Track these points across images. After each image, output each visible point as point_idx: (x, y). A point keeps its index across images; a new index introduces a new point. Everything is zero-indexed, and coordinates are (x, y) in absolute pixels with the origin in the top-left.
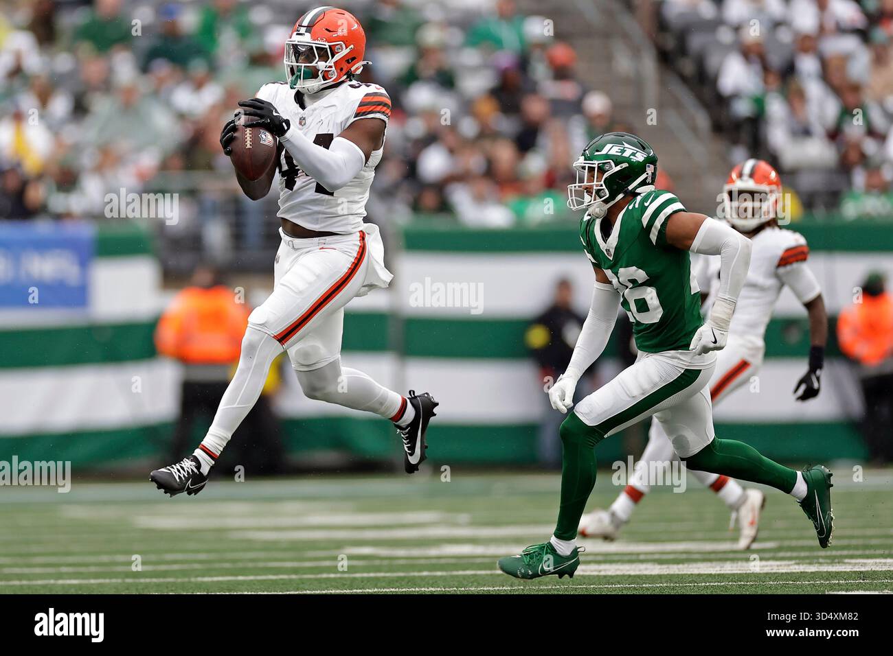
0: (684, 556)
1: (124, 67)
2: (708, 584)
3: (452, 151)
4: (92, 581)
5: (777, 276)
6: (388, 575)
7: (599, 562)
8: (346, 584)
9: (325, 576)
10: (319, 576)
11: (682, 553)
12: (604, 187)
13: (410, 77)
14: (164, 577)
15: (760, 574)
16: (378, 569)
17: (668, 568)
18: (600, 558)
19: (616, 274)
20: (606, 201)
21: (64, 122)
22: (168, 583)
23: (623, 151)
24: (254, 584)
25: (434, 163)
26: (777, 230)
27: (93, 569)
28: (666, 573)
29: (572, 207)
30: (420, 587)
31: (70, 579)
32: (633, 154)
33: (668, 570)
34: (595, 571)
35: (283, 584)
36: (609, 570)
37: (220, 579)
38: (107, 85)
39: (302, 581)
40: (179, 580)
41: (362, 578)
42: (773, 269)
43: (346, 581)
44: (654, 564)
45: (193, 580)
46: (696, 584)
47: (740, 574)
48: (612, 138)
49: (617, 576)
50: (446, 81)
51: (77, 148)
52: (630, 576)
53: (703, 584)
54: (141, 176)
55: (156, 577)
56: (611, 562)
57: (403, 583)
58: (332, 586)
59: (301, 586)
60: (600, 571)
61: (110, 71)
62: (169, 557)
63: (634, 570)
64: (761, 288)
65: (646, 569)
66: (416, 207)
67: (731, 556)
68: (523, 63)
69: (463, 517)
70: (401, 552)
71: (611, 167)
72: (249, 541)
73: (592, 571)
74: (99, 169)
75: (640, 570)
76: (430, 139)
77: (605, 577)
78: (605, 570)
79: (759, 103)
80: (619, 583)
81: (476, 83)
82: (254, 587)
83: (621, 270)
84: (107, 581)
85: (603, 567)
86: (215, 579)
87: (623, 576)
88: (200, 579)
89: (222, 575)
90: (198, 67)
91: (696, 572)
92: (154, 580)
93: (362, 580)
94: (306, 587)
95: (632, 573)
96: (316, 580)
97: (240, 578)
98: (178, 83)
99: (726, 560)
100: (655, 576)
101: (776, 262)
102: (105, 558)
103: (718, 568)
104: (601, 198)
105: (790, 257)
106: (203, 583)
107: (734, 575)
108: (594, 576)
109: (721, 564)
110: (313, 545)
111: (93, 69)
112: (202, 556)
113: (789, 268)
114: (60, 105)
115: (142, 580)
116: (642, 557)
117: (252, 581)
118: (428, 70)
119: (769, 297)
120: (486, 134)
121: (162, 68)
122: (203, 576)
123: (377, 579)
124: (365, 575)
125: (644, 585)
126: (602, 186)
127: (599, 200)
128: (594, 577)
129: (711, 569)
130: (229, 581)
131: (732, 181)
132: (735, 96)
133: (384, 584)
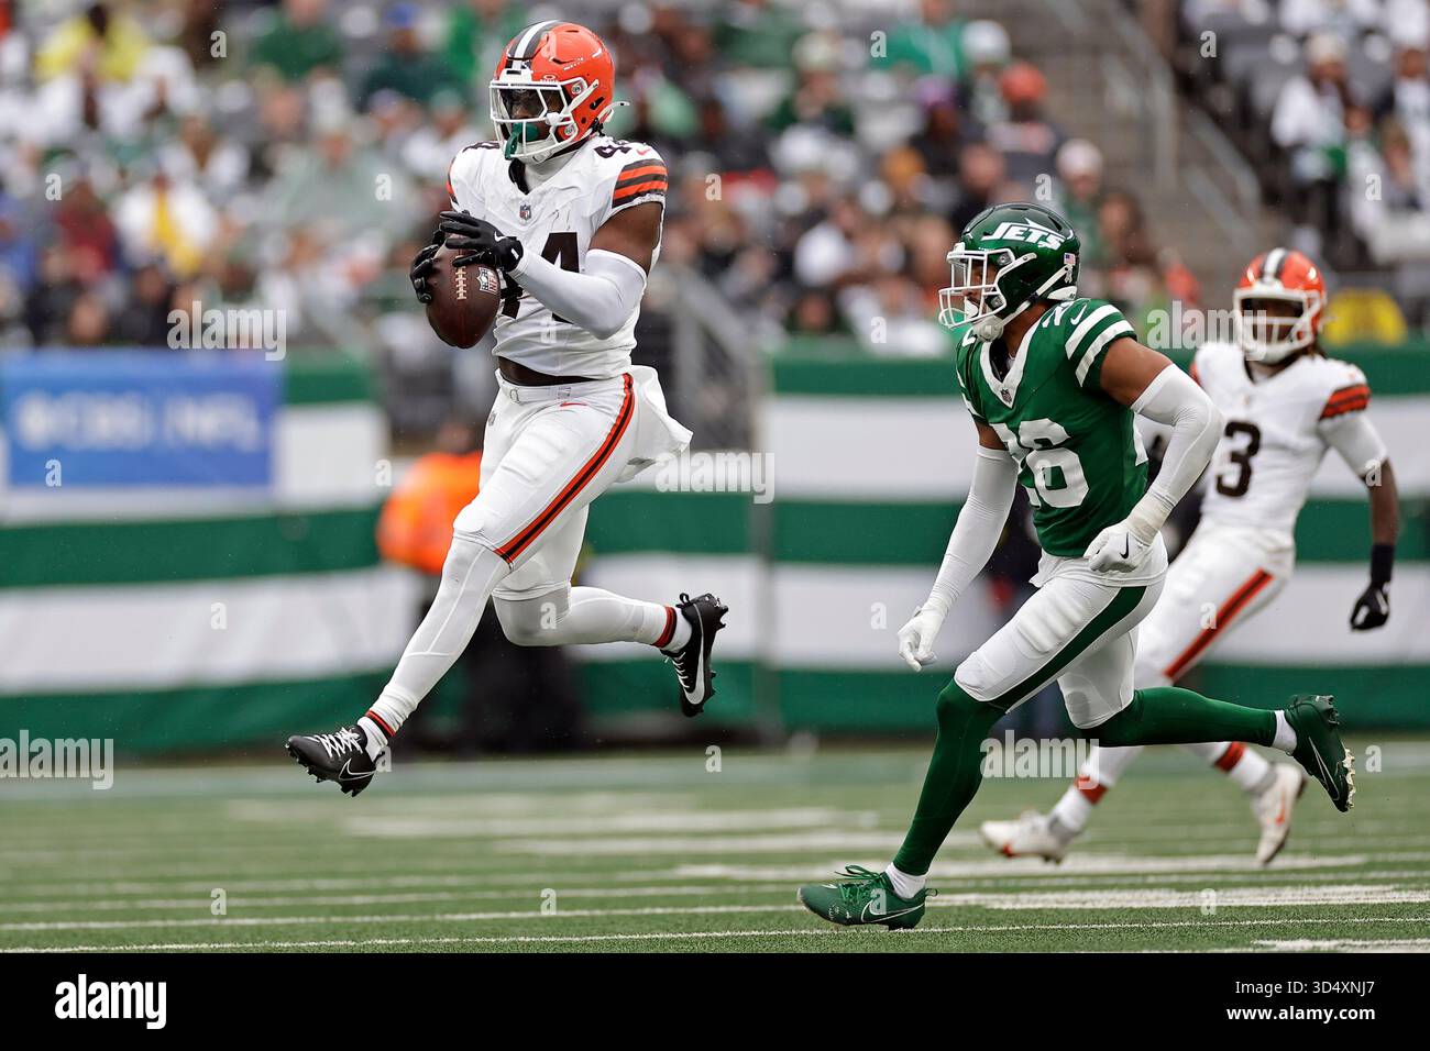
0: (1218, 878)
1: (329, 104)
2: (1255, 922)
3: (849, 236)
4: (279, 921)
5: (1319, 434)
6: (747, 909)
7: (1083, 888)
8: (681, 925)
9: (647, 911)
10: (639, 911)
11: (1215, 872)
12: (998, 292)
13: (784, 118)
14: (392, 914)
15: (1339, 905)
16: (732, 900)
17: (1191, 897)
18: (1084, 881)
19: (1015, 430)
20: (1002, 315)
21: (232, 191)
22: (400, 923)
23: (1027, 234)
24: (536, 925)
25: (821, 254)
26: (1319, 360)
27: (279, 901)
28: (1188, 905)
29: (947, 324)
30: (798, 928)
31: (243, 917)
32: (1044, 238)
33: (1191, 900)
34: (1077, 902)
35: (581, 925)
36: (1099, 901)
37: (482, 916)
38: (302, 132)
39: (612, 920)
40: (416, 919)
41: (707, 914)
42: (1312, 422)
43: (681, 919)
44: (1170, 892)
45: (438, 917)
46: (1236, 923)
47: (1307, 906)
48: (1009, 213)
49: (1112, 909)
50: (841, 123)
51: (254, 232)
52: (1132, 910)
53: (1248, 923)
54: (357, 277)
55: (380, 915)
56: (1102, 888)
57: (772, 922)
58: (659, 927)
59: (610, 927)
60: (1084, 903)
61: (307, 110)
62: (400, 881)
63: (1139, 901)
64: (1295, 453)
65: (1158, 899)
66: (792, 324)
67: (1292, 877)
68: (963, 95)
69: (867, 818)
70: (769, 873)
71: (1009, 260)
72: (529, 856)
73: (1071, 903)
74: (290, 266)
75: (1148, 901)
76: (814, 217)
77: (1092, 911)
78: (1092, 901)
79: (1338, 157)
80: (1114, 921)
81: (888, 128)
82: (535, 929)
83: (1024, 424)
84: (302, 920)
85: (1089, 895)
86: (474, 916)
87: (1121, 910)
88: (448, 917)
89: (485, 911)
90: (446, 102)
91: (1237, 903)
92: (377, 919)
93: (707, 916)
94: (618, 930)
95: (1136, 905)
96: (633, 917)
97: (514, 915)
98: (415, 129)
99: (1285, 884)
100: (1171, 909)
101: (1319, 410)
102: (299, 884)
103: (1272, 898)
104: (994, 309)
105: (1341, 403)
106: (454, 923)
107: (1296, 907)
108: (1074, 909)
109: (1276, 890)
110: (629, 862)
111: (280, 105)
112: (452, 881)
113: (1338, 420)
114: (228, 165)
115: (358, 919)
116: (1151, 880)
117: (531, 919)
118: (810, 107)
119: (1305, 466)
120: (903, 208)
121: (389, 105)
122: (456, 912)
123: (730, 916)
124: (712, 909)
125: (1154, 925)
126: (994, 290)
127: (991, 313)
128: (1075, 911)
129: (1262, 899)
130: (494, 920)
131: (1249, 284)
132: (1299, 146)
133: (740, 924)
